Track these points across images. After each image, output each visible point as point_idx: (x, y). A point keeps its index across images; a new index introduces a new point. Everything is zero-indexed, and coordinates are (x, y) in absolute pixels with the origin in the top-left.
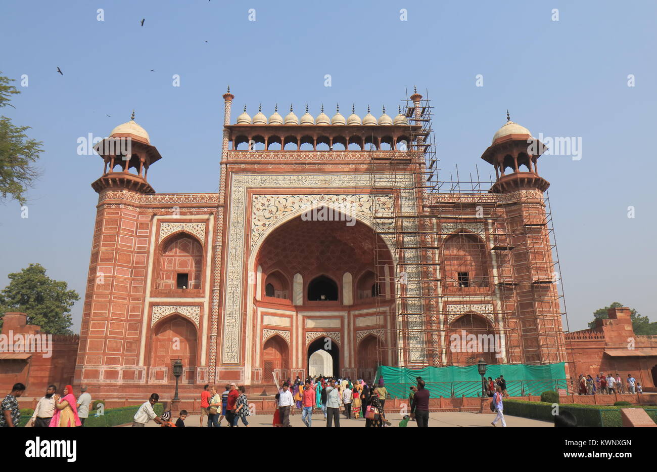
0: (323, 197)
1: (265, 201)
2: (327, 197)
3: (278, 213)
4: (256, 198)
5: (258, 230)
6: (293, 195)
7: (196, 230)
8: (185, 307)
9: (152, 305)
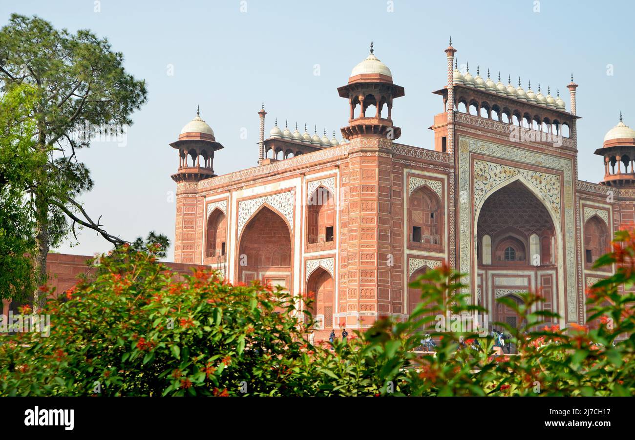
0: (519, 171)
1: (482, 167)
2: (522, 171)
3: (491, 180)
4: (477, 163)
5: (478, 194)
6: (501, 165)
7: (435, 187)
8: (432, 261)
9: (409, 256)
